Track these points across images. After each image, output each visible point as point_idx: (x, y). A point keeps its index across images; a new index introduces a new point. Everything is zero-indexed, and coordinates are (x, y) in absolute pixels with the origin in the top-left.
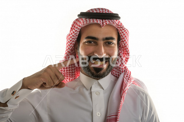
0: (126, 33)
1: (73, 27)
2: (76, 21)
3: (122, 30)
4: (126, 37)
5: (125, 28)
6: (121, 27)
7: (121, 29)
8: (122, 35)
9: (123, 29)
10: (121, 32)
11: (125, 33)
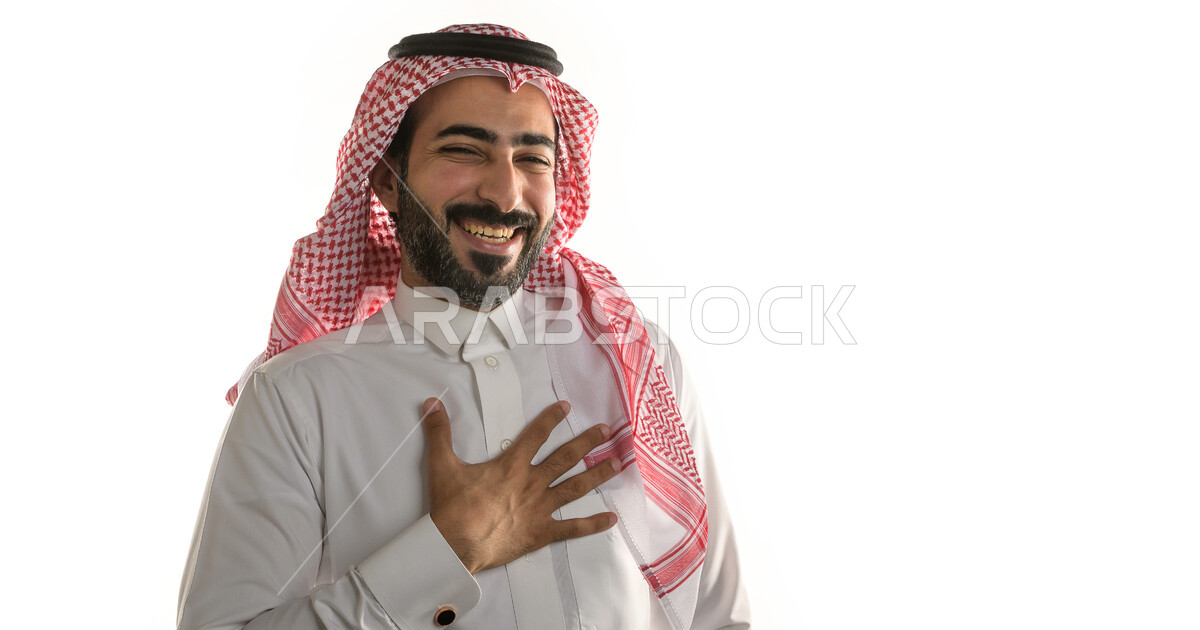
0: (591, 124)
1: (375, 93)
2: (389, 67)
3: (578, 113)
4: (587, 139)
5: (591, 106)
6: (577, 101)
7: (576, 107)
8: (576, 132)
9: (584, 109)
10: (573, 122)
11: (586, 123)
